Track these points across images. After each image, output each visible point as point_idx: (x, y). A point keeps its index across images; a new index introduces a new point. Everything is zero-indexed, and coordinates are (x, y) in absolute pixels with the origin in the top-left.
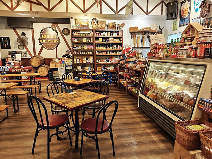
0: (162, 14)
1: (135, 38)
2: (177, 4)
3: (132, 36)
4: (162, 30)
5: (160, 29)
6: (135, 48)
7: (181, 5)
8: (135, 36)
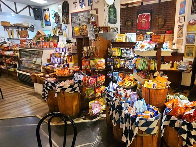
0: (30, 15)
1: (8, 31)
2: (40, 10)
3: (5, 29)
4: (33, 26)
5: (31, 25)
6: (10, 39)
7: (44, 12)
8: (9, 29)
